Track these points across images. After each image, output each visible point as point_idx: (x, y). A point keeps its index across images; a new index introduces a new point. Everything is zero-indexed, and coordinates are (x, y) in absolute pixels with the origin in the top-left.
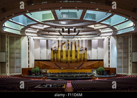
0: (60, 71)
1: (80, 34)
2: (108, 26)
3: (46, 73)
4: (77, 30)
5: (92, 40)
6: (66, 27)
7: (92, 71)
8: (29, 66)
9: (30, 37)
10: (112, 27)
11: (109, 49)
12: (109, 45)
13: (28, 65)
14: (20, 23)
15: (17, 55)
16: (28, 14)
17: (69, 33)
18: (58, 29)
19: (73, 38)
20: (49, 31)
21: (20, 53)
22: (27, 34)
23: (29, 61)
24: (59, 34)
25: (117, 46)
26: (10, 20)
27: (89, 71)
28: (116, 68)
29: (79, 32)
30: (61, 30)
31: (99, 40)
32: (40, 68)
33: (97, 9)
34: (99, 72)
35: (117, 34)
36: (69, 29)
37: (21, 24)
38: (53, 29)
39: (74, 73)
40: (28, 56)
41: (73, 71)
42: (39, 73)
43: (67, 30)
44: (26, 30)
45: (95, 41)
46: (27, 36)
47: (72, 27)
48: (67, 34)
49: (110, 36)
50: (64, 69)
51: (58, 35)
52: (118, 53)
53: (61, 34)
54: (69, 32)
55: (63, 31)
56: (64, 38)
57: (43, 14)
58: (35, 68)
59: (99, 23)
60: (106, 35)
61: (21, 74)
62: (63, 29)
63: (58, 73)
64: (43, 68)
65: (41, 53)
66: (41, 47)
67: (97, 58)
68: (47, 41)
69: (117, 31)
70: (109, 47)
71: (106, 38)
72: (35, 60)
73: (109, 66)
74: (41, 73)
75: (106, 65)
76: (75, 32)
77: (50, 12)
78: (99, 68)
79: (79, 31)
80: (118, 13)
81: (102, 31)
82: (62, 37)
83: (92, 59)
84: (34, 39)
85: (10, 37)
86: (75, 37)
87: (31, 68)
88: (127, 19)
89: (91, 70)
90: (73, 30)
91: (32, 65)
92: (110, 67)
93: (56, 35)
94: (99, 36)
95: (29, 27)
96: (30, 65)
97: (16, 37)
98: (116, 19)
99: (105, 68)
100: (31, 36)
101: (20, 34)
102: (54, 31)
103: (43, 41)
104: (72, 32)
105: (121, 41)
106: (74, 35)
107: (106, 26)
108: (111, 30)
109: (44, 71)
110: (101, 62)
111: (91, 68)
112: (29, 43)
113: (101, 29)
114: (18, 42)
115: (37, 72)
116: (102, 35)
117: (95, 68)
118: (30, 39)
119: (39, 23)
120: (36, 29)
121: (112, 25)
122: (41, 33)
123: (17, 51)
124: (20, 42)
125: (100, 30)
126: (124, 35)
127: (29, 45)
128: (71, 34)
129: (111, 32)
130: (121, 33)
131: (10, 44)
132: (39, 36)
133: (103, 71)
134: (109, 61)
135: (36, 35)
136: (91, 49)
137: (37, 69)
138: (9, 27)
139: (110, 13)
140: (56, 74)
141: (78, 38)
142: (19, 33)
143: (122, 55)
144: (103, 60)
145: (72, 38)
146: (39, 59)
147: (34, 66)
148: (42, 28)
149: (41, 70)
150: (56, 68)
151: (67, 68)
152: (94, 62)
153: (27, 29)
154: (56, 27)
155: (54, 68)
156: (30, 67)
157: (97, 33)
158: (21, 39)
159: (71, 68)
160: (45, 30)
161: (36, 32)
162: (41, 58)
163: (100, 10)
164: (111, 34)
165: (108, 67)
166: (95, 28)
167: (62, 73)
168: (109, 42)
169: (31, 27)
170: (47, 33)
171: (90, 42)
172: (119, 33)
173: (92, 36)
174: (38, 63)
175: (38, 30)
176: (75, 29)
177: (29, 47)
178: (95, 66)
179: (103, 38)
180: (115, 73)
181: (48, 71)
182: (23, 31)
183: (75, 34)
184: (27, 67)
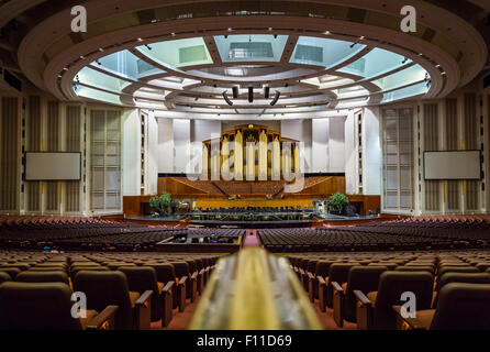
0: (226, 205)
1: (280, 102)
2: (358, 80)
3: (189, 209)
4: (272, 91)
5: (314, 120)
6: (243, 84)
7: (315, 203)
8: (142, 190)
9: (147, 111)
10: (367, 84)
11: (360, 144)
12: (360, 131)
13: (139, 187)
14: (118, 74)
15: (108, 161)
16: (141, 49)
17: (251, 101)
18: (220, 90)
19: (263, 113)
20: (198, 96)
21: (119, 155)
22: (138, 104)
23: (142, 177)
24: (224, 102)
25: (382, 136)
26: (94, 64)
27: (306, 204)
28: (379, 197)
29: (277, 98)
30: (230, 91)
31: (333, 120)
32: (172, 197)
33: (327, 33)
34: (335, 206)
35: (383, 102)
36: (251, 89)
37: (123, 75)
38: (209, 89)
39: (265, 210)
40: (139, 164)
41: (262, 204)
42: (169, 209)
43: (247, 91)
44: (137, 93)
45: (322, 121)
46: (139, 109)
47: (259, 85)
48: (246, 102)
49: (363, 107)
50: (238, 198)
51: (222, 107)
52: (385, 154)
53: (231, 104)
54: (251, 97)
55: (236, 95)
56: (238, 113)
57: (181, 50)
58: (159, 195)
59: (332, 72)
60: (352, 106)
61: (121, 211)
62: (235, 90)
63: (222, 210)
64: (181, 197)
65: (174, 155)
66: (177, 139)
67: (328, 167)
68: (192, 122)
69: (381, 95)
70: (360, 139)
71: (350, 114)
72: (160, 175)
73: (361, 189)
74: (174, 209)
75: (352, 187)
76: (267, 96)
77: (199, 41)
78: (334, 197)
79: (279, 94)
80: (384, 43)
81: (340, 95)
82: (233, 111)
83: (314, 172)
84: (156, 118)
85: (92, 111)
86: (267, 110)
87: (149, 197)
88: (409, 61)
89: (311, 201)
90: (261, 91)
91: (151, 189)
92: (365, 193)
93: (216, 106)
94: (332, 108)
95: (143, 82)
96: (145, 188)
97: (108, 112)
98: (379, 60)
99: (350, 197)
100: (150, 110)
101: (120, 103)
102: (211, 96)
103: (181, 121)
104: (259, 97)
105: (393, 121)
106: (265, 107)
107: (352, 81)
108: (366, 92)
109: (183, 203)
110: (339, 178)
111: (312, 197)
112: (143, 127)
113: (339, 88)
114: (114, 124)
115: (166, 207)
116: (340, 105)
117: (323, 197)
118: (146, 117)
119: (170, 73)
120: (163, 89)
121: (367, 78)
122: (176, 100)
123: (112, 149)
124: (119, 125)
125: (335, 91)
126: (401, 106)
127: (143, 132)
128: (255, 102)
129: (366, 97)
130: (392, 100)
131: (92, 130)
132: (170, 109)
133: (344, 205)
134: (361, 176)
135: (162, 106)
136: (311, 145)
137: (166, 197)
138: (90, 83)
139: (362, 42)
140: (216, 210)
141: (275, 114)
142: (116, 100)
143: (396, 160)
144: (343, 175)
145: (260, 115)
146: (172, 172)
147: (156, 191)
148: (180, 86)
149: (176, 200)
150: (215, 197)
151: (246, 197)
152: (320, 180)
153: (137, 89)
154: (215, 84)
155: (210, 197)
156: (146, 194)
157: (327, 99)
158: (122, 117)
159: (256, 196)
160: (186, 92)
161: (162, 97)
162: (175, 168)
163: (336, 35)
164: (364, 102)
165: (357, 193)
166: (323, 86)
167: (232, 210)
168: (360, 126)
169: (150, 83)
170: (192, 100)
171: (308, 123)
172: (387, 101)
173: (313, 108)
174: (169, 182)
175: (167, 93)
176: (267, 89)
177: (143, 139)
178: (322, 191)
179: (342, 113)
180: (378, 210)
181: (194, 204)
182: (127, 95)
183: (268, 102)
184: (139, 194)
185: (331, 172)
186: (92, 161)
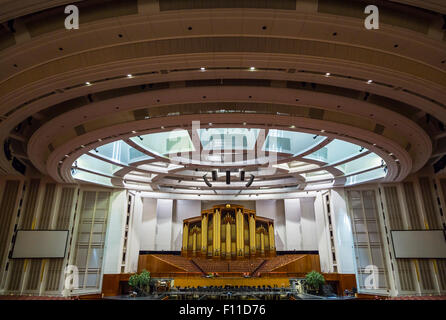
0: (204, 283)
1: (254, 184)
2: (323, 166)
3: (167, 288)
4: (247, 174)
5: (286, 201)
6: (222, 169)
7: (291, 282)
8: (123, 268)
9: (134, 192)
10: (331, 169)
11: (330, 223)
12: (329, 211)
13: (120, 265)
14: (113, 160)
15: (93, 239)
16: (134, 139)
17: (228, 183)
18: (201, 173)
19: (239, 194)
20: (180, 179)
21: (103, 233)
22: (126, 185)
23: (124, 255)
24: (204, 184)
25: (350, 215)
26: (92, 152)
27: (282, 282)
28: (354, 275)
29: (252, 181)
30: (210, 174)
31: (303, 201)
32: (151, 275)
33: (293, 127)
34: (311, 285)
35: (347, 184)
36: (228, 173)
37: (116, 161)
38: (191, 173)
39: (243, 289)
40: (123, 241)
41: (240, 282)
42: (148, 288)
43: (225, 174)
44: (127, 176)
45: (293, 201)
46: (127, 190)
47: (235, 169)
48: (224, 184)
49: (330, 189)
50: (215, 276)
51: (203, 188)
52: (355, 233)
53: (210, 186)
54: (228, 179)
55: (215, 178)
56: (216, 194)
58: (138, 273)
59: (299, 158)
60: (319, 187)
61: (99, 290)
62: (214, 173)
63: (200, 289)
64: (160, 275)
65: (157, 232)
66: (160, 217)
67: (302, 245)
68: (175, 202)
69: (345, 178)
70: (330, 217)
71: (318, 195)
72: (141, 253)
73: (335, 267)
74: (152, 288)
75: (327, 266)
76: (242, 179)
78: (310, 275)
79: (253, 177)
80: (342, 135)
81: (308, 178)
82: (212, 192)
83: (289, 250)
84: (142, 198)
85: (84, 193)
86: (243, 191)
87: (128, 275)
88: (365, 150)
89: (287, 280)
90: (237, 174)
91: (131, 267)
92: (339, 272)
93: (197, 188)
94: (302, 190)
95: (133, 167)
96: (126, 265)
97: (100, 192)
98: (339, 149)
99: (325, 275)
100: (137, 191)
101: (111, 185)
102: (193, 179)
103: (165, 201)
104: (236, 180)
105: (358, 201)
106: (241, 188)
107: (317, 166)
108: (331, 176)
109: (162, 282)
110: (313, 256)
111: (288, 275)
112: (129, 206)
113: (306, 172)
114: (103, 204)
115: (145, 285)
116: (309, 187)
117: (299, 275)
118: (133, 197)
119: (158, 159)
120: (151, 172)
121: (331, 164)
122: (161, 182)
123: (98, 228)
124: (108, 205)
125: (303, 175)
126: (365, 189)
127: (129, 211)
128: (232, 184)
129: (332, 180)
130: (355, 182)
131: (82, 210)
132: (155, 190)
133: (321, 284)
134: (334, 255)
135: (149, 187)
136: (284, 224)
137: (145, 275)
138: (87, 168)
139: (323, 135)
140: (194, 289)
141: (250, 195)
142: (108, 182)
143: (366, 238)
144: (317, 253)
145: (237, 195)
146: (152, 249)
147: (136, 269)
148: (165, 170)
149: (155, 279)
150: (193, 275)
151: (224, 275)
152: (296, 258)
153: (127, 173)
154: (197, 168)
155: (189, 275)
156: (126, 272)
157: (296, 182)
158: (111, 198)
159: (234, 274)
160: (171, 175)
161: (149, 179)
162: (156, 246)
163: (300, 129)
164: (331, 185)
165: (332, 271)
166: (292, 170)
167: (210, 289)
168: (328, 206)
169: (139, 167)
170: (176, 182)
171: (280, 203)
172: (351, 183)
173: (285, 189)
174: (148, 260)
175: (154, 176)
176: (243, 173)
177: (128, 218)
178: (298, 270)
179: (311, 194)
180: (355, 290)
181: (172, 283)
182: (118, 178)
183: (244, 184)
184: (119, 272)
185: (305, 249)
186: (78, 239)
